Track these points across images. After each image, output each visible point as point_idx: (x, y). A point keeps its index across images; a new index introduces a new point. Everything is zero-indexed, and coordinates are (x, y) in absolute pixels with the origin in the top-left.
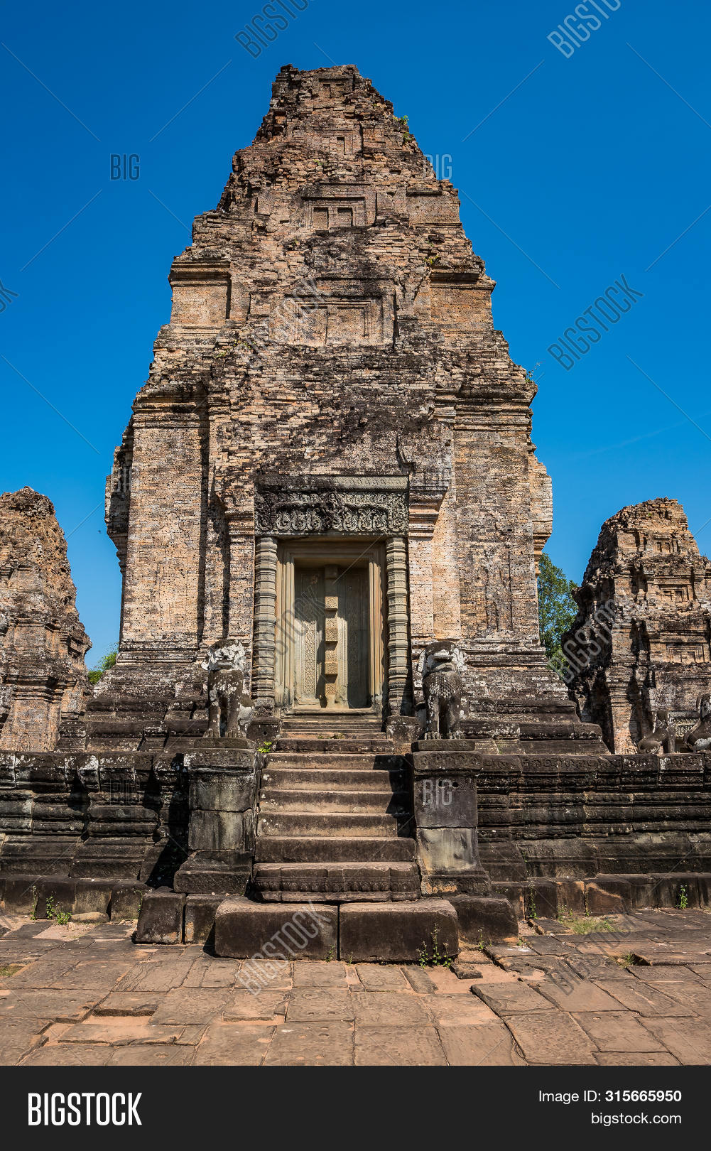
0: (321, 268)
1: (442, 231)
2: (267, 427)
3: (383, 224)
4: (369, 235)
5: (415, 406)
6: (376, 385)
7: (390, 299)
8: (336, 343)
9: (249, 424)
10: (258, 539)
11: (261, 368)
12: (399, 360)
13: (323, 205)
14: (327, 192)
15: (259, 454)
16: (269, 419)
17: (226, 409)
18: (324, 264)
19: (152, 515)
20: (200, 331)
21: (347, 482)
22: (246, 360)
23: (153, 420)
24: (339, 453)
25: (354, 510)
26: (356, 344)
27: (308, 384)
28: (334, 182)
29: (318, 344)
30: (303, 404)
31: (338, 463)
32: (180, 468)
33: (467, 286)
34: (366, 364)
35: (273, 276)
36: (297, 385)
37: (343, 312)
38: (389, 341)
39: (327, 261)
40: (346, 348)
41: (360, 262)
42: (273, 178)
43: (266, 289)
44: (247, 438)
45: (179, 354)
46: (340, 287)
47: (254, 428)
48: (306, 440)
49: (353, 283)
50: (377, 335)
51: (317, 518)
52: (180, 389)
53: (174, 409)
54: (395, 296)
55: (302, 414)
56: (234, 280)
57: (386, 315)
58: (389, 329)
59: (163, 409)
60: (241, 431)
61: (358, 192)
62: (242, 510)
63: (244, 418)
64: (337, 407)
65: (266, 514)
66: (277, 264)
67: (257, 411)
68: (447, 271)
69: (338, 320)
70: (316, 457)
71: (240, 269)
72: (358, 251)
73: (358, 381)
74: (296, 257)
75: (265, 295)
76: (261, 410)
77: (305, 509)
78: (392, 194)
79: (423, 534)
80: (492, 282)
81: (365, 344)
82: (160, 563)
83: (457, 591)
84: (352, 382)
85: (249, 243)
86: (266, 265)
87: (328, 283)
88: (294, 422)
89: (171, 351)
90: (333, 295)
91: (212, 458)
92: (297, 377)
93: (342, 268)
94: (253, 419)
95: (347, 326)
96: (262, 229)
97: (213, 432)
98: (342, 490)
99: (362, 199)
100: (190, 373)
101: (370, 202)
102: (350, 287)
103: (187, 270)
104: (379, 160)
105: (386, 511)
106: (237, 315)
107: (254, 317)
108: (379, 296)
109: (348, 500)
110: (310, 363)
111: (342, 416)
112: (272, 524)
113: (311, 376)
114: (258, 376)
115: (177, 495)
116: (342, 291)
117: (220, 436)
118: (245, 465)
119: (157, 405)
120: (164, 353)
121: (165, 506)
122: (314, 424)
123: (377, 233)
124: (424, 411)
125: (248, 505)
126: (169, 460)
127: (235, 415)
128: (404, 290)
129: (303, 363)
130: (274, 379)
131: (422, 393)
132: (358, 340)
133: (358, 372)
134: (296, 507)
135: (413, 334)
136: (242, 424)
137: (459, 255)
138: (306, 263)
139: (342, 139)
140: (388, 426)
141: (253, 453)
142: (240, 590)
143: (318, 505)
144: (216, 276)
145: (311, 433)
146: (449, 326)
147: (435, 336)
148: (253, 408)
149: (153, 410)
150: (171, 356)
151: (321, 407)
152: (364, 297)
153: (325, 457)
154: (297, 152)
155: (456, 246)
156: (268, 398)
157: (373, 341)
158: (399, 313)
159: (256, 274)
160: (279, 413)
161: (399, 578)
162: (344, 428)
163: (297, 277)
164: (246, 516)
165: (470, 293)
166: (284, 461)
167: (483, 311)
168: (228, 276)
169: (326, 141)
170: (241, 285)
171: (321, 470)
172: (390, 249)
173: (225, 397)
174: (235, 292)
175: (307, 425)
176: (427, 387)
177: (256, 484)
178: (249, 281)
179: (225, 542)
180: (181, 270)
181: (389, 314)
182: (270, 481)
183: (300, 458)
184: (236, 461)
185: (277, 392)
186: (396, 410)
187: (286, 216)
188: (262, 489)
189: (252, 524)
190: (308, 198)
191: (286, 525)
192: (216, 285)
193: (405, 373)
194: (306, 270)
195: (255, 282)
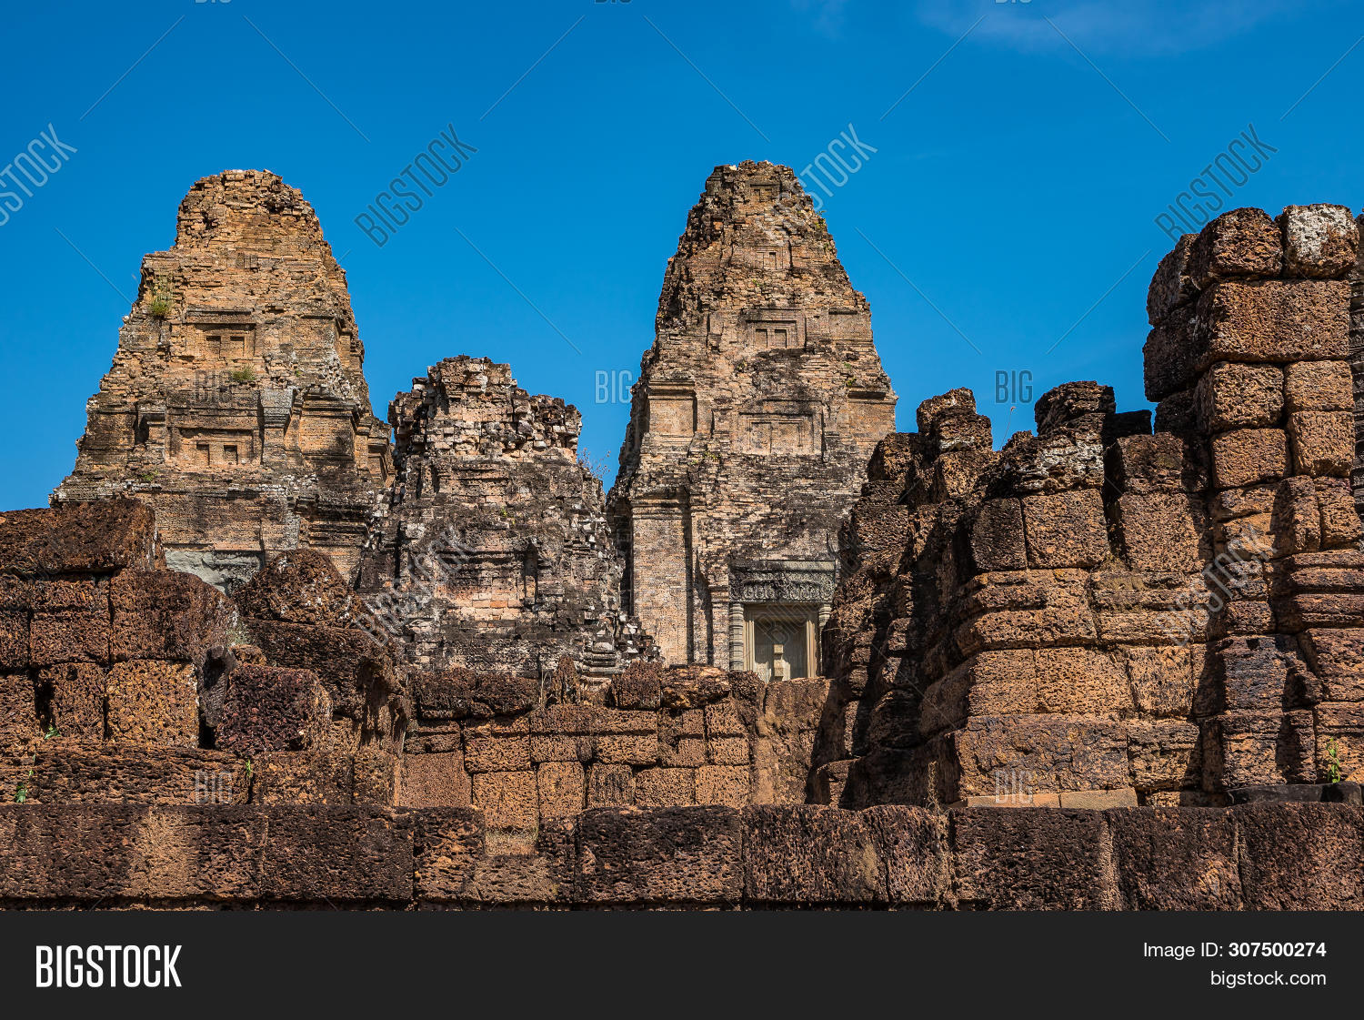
0: (766, 391)
1: (857, 349)
2: (733, 522)
3: (812, 351)
4: (801, 361)
6: (810, 491)
7: (819, 417)
8: (779, 453)
9: (720, 519)
10: (731, 605)
11: (727, 476)
12: (828, 472)
13: (763, 327)
14: (766, 316)
15: (728, 543)
16: (735, 516)
17: (703, 507)
18: (768, 387)
19: (650, 584)
20: (674, 439)
21: (792, 565)
22: (714, 469)
23: (647, 513)
24: (786, 544)
25: (797, 585)
26: (794, 454)
27: (762, 490)
28: (772, 308)
29: (765, 453)
30: (759, 505)
31: (786, 551)
32: (668, 550)
33: (878, 401)
34: (804, 473)
35: (728, 395)
36: (754, 490)
37: (783, 427)
38: (818, 452)
39: (770, 384)
40: (787, 458)
41: (795, 385)
42: (721, 296)
43: (724, 406)
44: (719, 530)
45: (659, 459)
46: (780, 407)
47: (724, 523)
48: (763, 534)
49: (791, 403)
50: (811, 448)
51: (772, 590)
52: (667, 490)
53: (662, 505)
54: (822, 415)
55: (758, 513)
56: (698, 397)
57: (816, 431)
58: (818, 442)
59: (654, 505)
60: (715, 525)
61: (791, 316)
62: (721, 584)
63: (716, 515)
64: (784, 508)
65: (737, 587)
66: (731, 384)
67: (726, 510)
68: (861, 390)
69: (780, 433)
70: (771, 546)
71: (703, 387)
72: (794, 376)
73: (797, 488)
74: (746, 379)
75: (724, 412)
76: (729, 510)
77: (764, 583)
78: (817, 317)
80: (895, 397)
81: (800, 454)
84: (793, 488)
85: (706, 361)
86: (722, 385)
87: (772, 403)
88: (752, 519)
89: (654, 456)
90: (776, 413)
91: (694, 544)
92: (754, 484)
93: (783, 391)
94: (723, 516)
95: (786, 438)
96: (716, 349)
97: (694, 525)
98: (789, 571)
99: (795, 322)
100: (672, 477)
101: (800, 325)
102: (788, 407)
103: (661, 387)
104: (806, 280)
105: (819, 586)
106: (703, 427)
107: (719, 432)
108: (810, 414)
109: (792, 577)
110: (762, 471)
111: (787, 515)
112: (741, 594)
113: (764, 483)
114: (726, 483)
115: (668, 569)
116: (782, 410)
117: (699, 528)
118: (720, 551)
119: (649, 501)
120: (649, 458)
121: (659, 577)
122: (767, 521)
123: (806, 358)
124: (844, 512)
125: (725, 581)
126: (660, 544)
127: (710, 513)
128: (829, 410)
129: (757, 471)
130: (737, 486)
131: (844, 498)
132: (796, 452)
133: (797, 480)
134: (758, 583)
135: (837, 450)
136: (715, 519)
137: (870, 372)
138: (754, 384)
139: (774, 254)
140: (820, 525)
141: (724, 542)
142: (720, 639)
143: (772, 581)
144: (684, 392)
145: (766, 528)
146: (862, 435)
147: (852, 447)
148: (723, 508)
149: (646, 505)
150: (655, 460)
151: (772, 507)
152: (799, 415)
153: (775, 549)
154: (738, 269)
155: (868, 363)
156: (734, 500)
157: (806, 452)
158: (826, 430)
159: (714, 392)
160: (741, 511)
162: (789, 525)
163: (748, 397)
164: (723, 589)
165: (879, 407)
166: (747, 549)
167: (889, 424)
168: (694, 394)
169: (760, 256)
170: (705, 403)
171: (774, 556)
172: (817, 373)
173: (702, 499)
174: (700, 409)
175: (762, 522)
176: (847, 493)
177: (729, 566)
178: (711, 399)
179: (707, 606)
180: (657, 387)
181: (818, 430)
182: (739, 564)
183: (759, 547)
184: (713, 548)
185: (740, 496)
186: (827, 513)
187: (734, 338)
188: (733, 570)
189: (727, 594)
190: (751, 319)
191: (750, 595)
192: (684, 401)
193: (832, 482)
194: (754, 390)
195: (715, 399)
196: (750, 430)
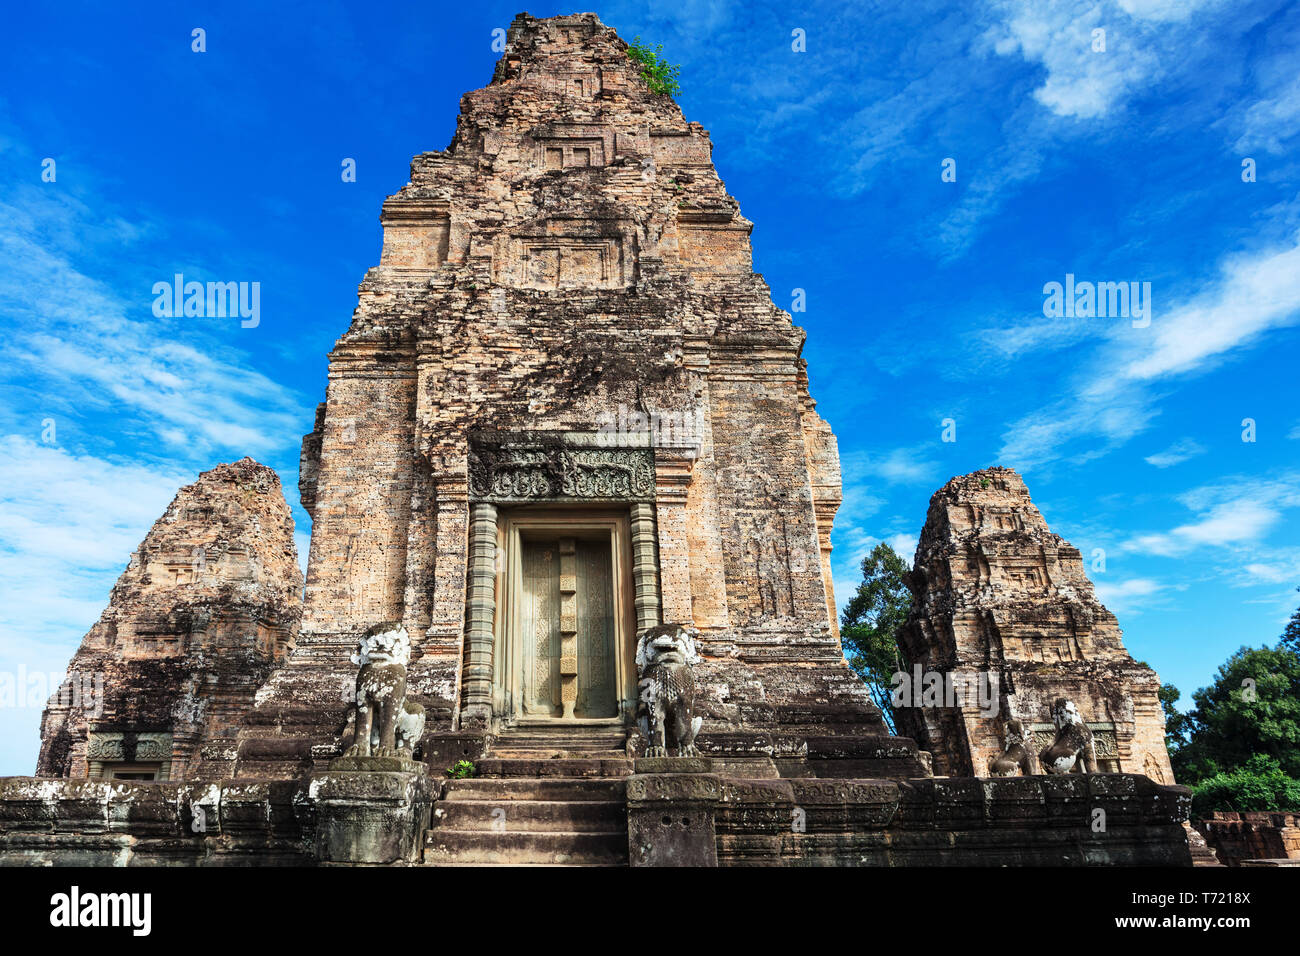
0: (551, 208)
1: (691, 172)
2: (484, 377)
3: (621, 164)
4: (607, 175)
5: (660, 354)
6: (613, 331)
7: (631, 240)
8: (569, 287)
9: (464, 373)
10: (473, 506)
11: (480, 312)
12: (640, 304)
13: (557, 145)
14: (561, 133)
15: (475, 408)
16: (488, 368)
17: (438, 357)
18: (554, 203)
19: (347, 479)
20: (413, 274)
21: (579, 439)
22: (462, 304)
23: (353, 369)
24: (568, 406)
25: (588, 470)
26: (593, 288)
27: (534, 330)
28: (569, 123)
29: (549, 287)
30: (529, 351)
31: (568, 417)
32: (382, 424)
33: (721, 226)
34: (601, 307)
35: (499, 217)
36: (521, 330)
37: (578, 255)
38: (628, 284)
39: (559, 201)
40: (582, 292)
41: (596, 201)
42: (502, 119)
43: (489, 230)
44: (463, 390)
45: (387, 299)
46: (574, 227)
47: (470, 379)
48: (531, 391)
49: (589, 223)
50: (615, 280)
51: (543, 480)
52: (385, 335)
53: (377, 357)
54: (635, 237)
55: (527, 363)
56: (454, 219)
57: (627, 257)
58: (629, 272)
59: (364, 357)
60: (454, 382)
61: (596, 132)
62: (452, 471)
63: (458, 367)
64: (567, 355)
65: (482, 477)
66: (503, 204)
67: (475, 359)
68: (696, 212)
69: (573, 262)
70: (542, 411)
71: (462, 210)
72: (594, 191)
73: (592, 326)
74: (525, 197)
75: (489, 237)
76: (479, 359)
77: (530, 469)
78: (633, 134)
79: (673, 499)
80: (748, 223)
81: (603, 287)
82: (353, 536)
83: (721, 567)
84: (584, 327)
85: (473, 183)
86: (491, 205)
87: (560, 224)
88: (518, 372)
89: (378, 294)
90: (566, 236)
91: (419, 413)
92: (521, 322)
93: (576, 207)
94: (470, 368)
95: (582, 268)
96: (490, 170)
97: (422, 383)
98: (573, 447)
99: (601, 139)
100: (398, 318)
101: (608, 143)
102: (585, 227)
103: (400, 209)
104: (620, 101)
105: (628, 473)
106: (454, 256)
107: (474, 258)
108: (619, 238)
109: (581, 459)
110: (537, 307)
111: (574, 364)
112: (488, 487)
113: (537, 321)
114: (476, 321)
115: (379, 455)
116: (576, 231)
117: (430, 389)
118: (459, 420)
119: (357, 353)
120: (371, 297)
121: (362, 467)
122: (541, 375)
123: (615, 172)
124: (669, 357)
125: (460, 465)
126: (370, 415)
127: (448, 364)
128: (646, 232)
129: (528, 307)
130: (494, 325)
131: (667, 339)
132: (596, 284)
133: (593, 317)
134: (518, 467)
135: (656, 277)
136: (456, 373)
137: (710, 195)
138: (535, 202)
139: (580, 82)
140: (627, 376)
141: (469, 407)
142: (448, 568)
143: (545, 466)
144: (434, 216)
145: (537, 384)
146: (701, 269)
147: (683, 279)
148: (468, 357)
149: (352, 358)
150: (378, 300)
151: (550, 355)
152: (601, 238)
153: (553, 411)
154: (529, 94)
155: (707, 186)
156: (486, 344)
157: (612, 284)
158: (641, 254)
159: (479, 214)
160: (500, 361)
161: (647, 551)
162: (575, 378)
163: (525, 218)
164: (458, 478)
165: (724, 235)
166: (503, 416)
167: (739, 253)
168: (447, 216)
169: (563, 83)
170: (462, 226)
171: (548, 425)
172: (630, 189)
173: (437, 344)
174: (455, 234)
175: (533, 375)
176: (673, 333)
177: (470, 441)
178: (471, 222)
179: (432, 509)
180: (393, 209)
181: (629, 255)
182: (485, 438)
183: (524, 411)
184: (448, 416)
185: (498, 339)
186: (637, 358)
187: (516, 156)
188: (475, 446)
189: (464, 488)
190: (541, 137)
191: (505, 489)
192: (433, 226)
193: (648, 318)
194: (535, 210)
195: (477, 222)
196: (526, 258)
